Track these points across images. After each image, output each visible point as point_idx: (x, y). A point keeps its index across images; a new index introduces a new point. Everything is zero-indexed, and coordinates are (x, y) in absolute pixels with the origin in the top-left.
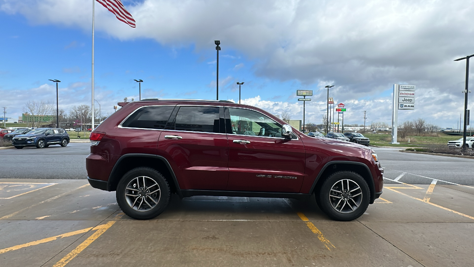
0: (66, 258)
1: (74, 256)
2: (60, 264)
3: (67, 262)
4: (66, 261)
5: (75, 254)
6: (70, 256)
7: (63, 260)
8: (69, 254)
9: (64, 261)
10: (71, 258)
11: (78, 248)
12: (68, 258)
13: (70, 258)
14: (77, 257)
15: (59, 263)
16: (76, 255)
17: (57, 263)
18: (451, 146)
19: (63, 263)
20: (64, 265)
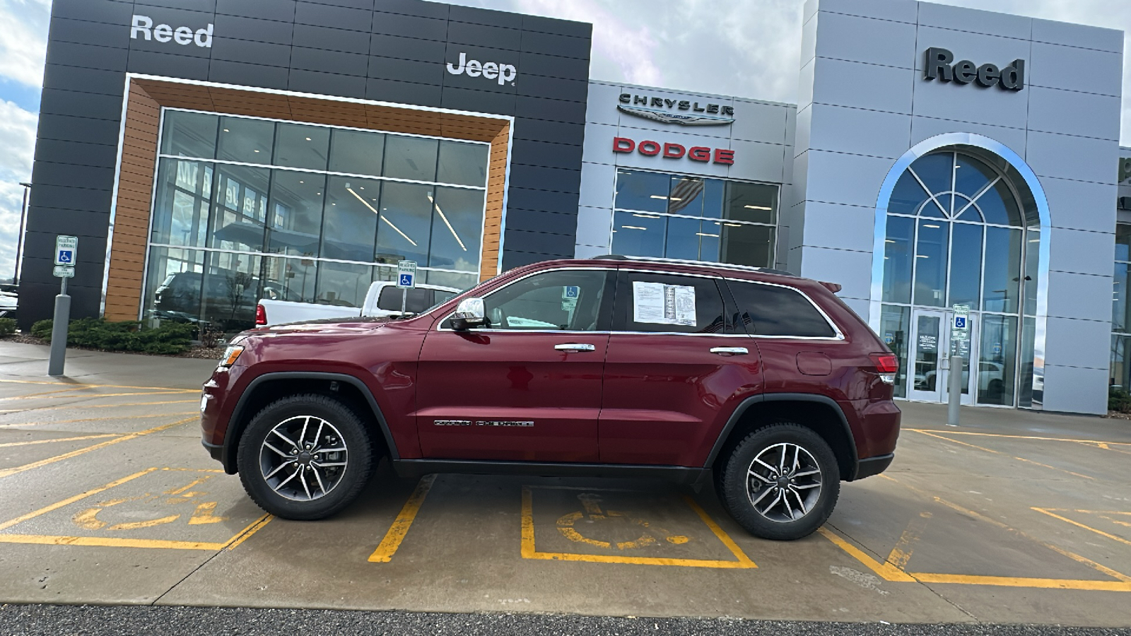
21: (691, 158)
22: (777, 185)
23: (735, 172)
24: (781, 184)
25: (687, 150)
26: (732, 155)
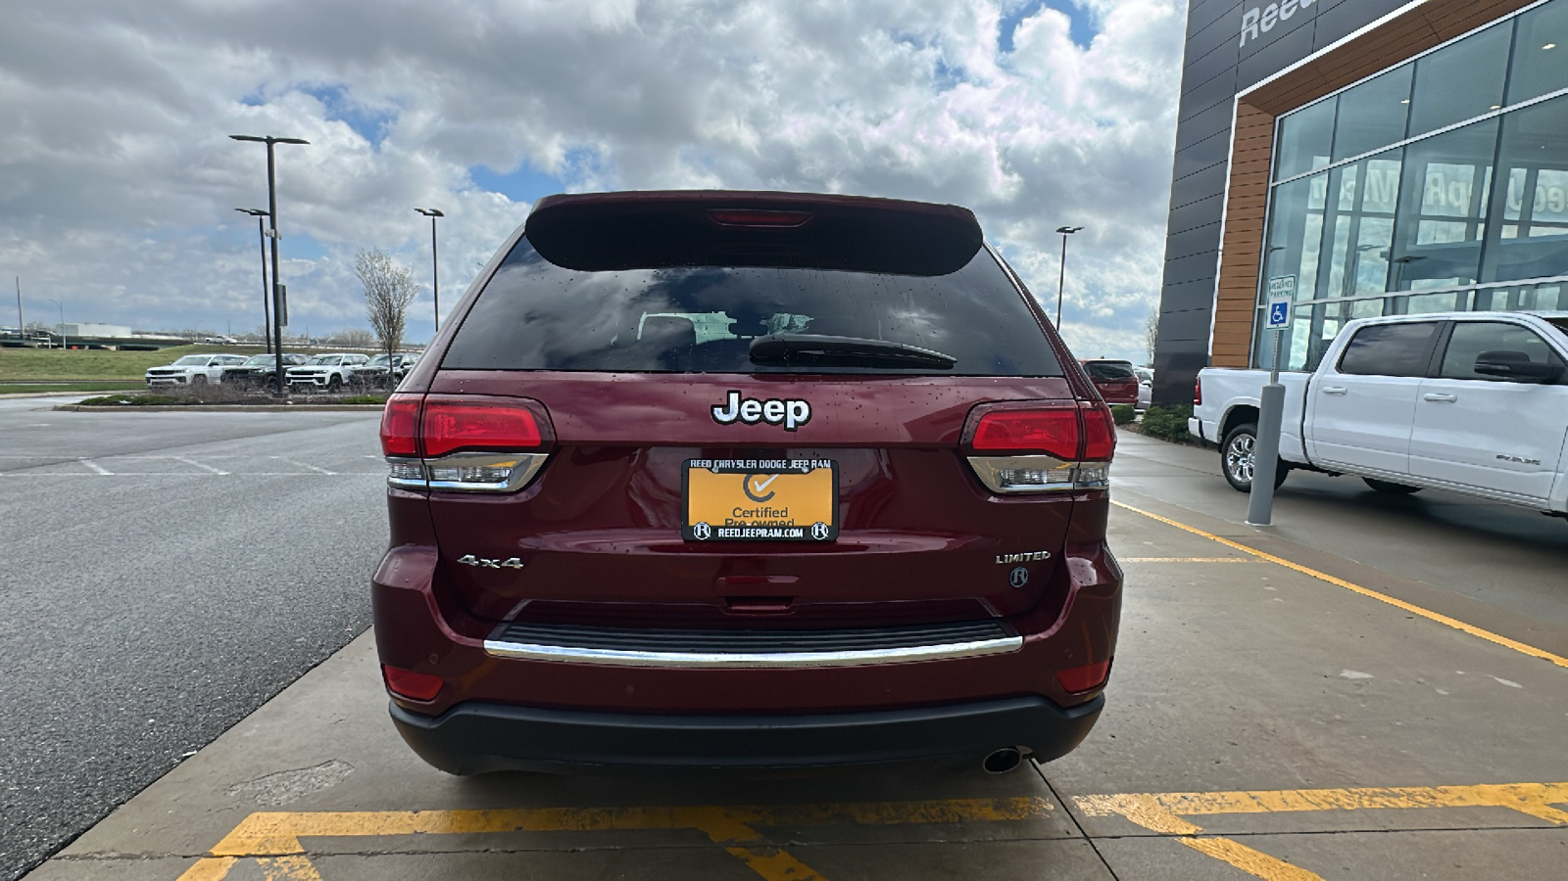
0: (1389, 801)
1: (1364, 790)
2: (1420, 798)
3: (1396, 790)
4: (1397, 796)
5: (1356, 793)
6: (1375, 799)
7: (1403, 803)
8: (1374, 806)
9: (1402, 798)
10: (1375, 792)
11: (1330, 804)
12: (1386, 798)
13: (1375, 794)
14: (1358, 784)
15: (1420, 802)
16: (1353, 790)
17: (1425, 806)
18: (157, 383)
19: (1409, 794)
20: (1409, 790)
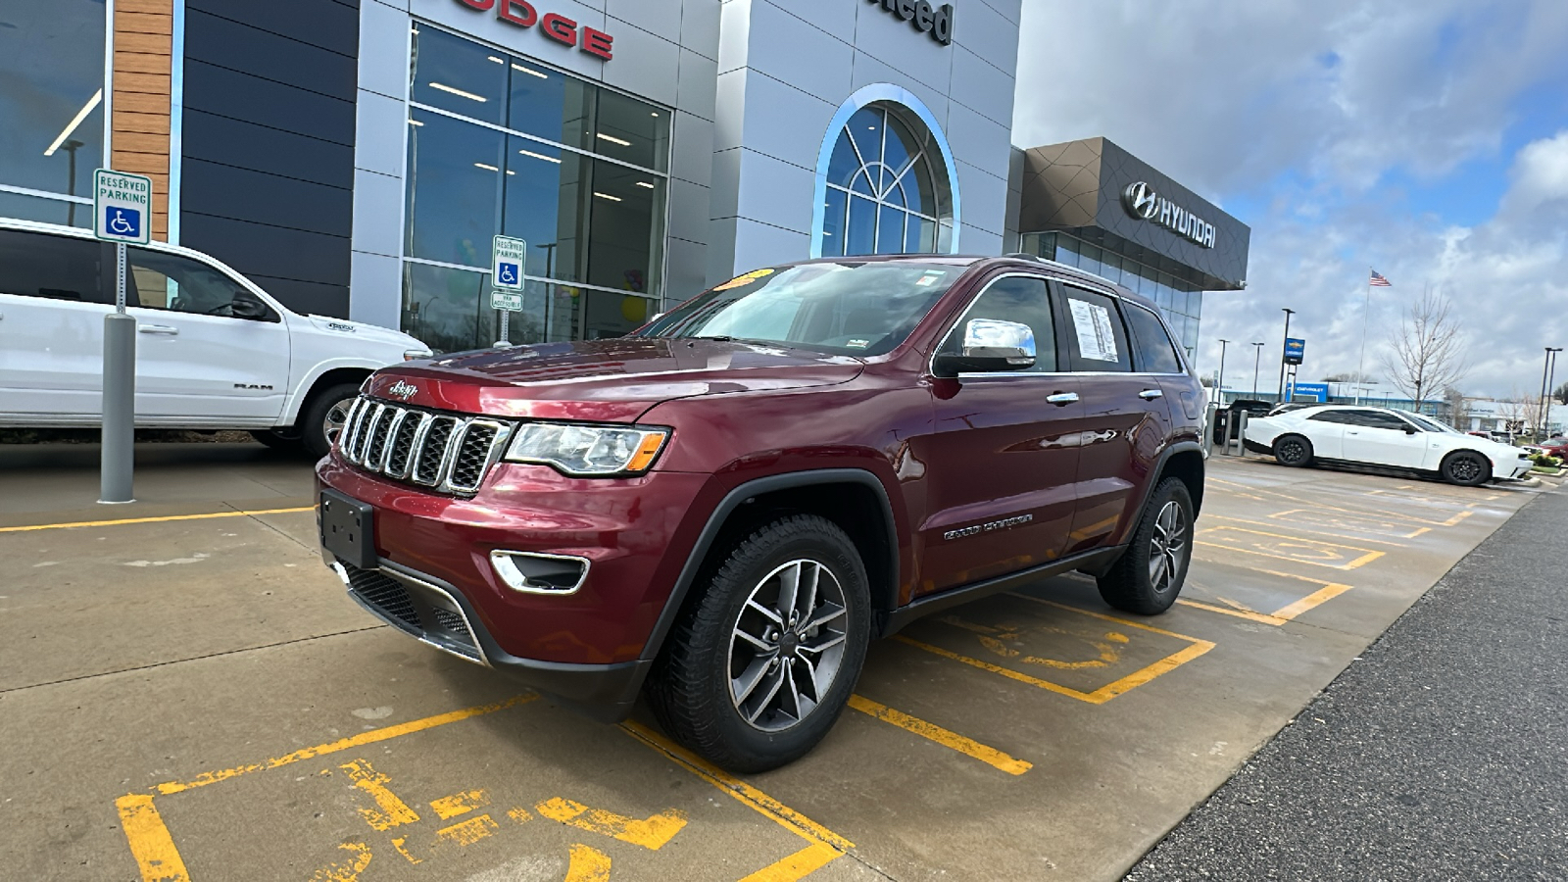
21: (544, 33)
22: (669, 110)
23: (612, 74)
24: (675, 109)
25: (540, 16)
26: (609, 43)
